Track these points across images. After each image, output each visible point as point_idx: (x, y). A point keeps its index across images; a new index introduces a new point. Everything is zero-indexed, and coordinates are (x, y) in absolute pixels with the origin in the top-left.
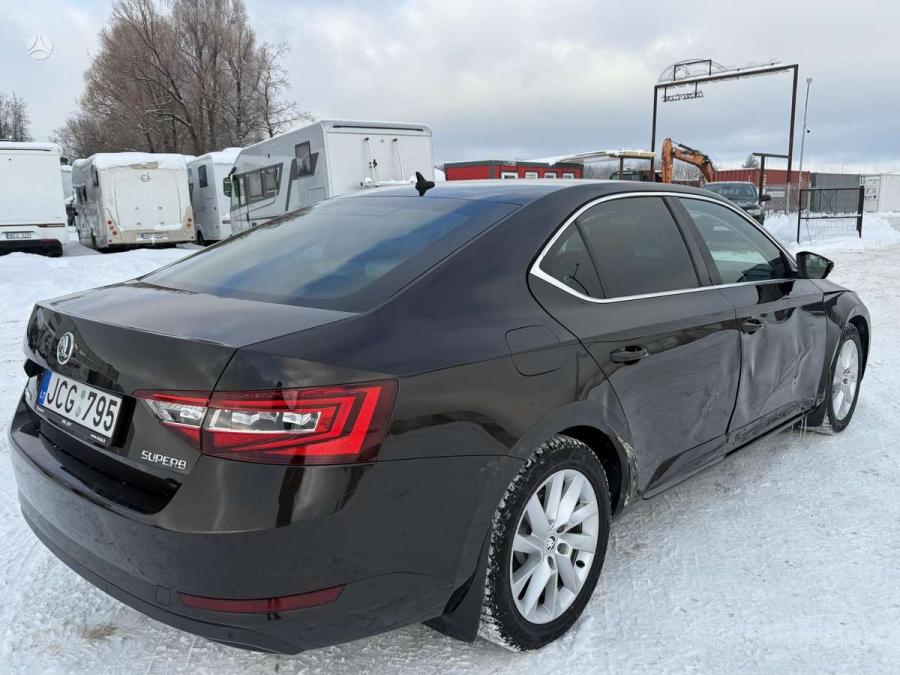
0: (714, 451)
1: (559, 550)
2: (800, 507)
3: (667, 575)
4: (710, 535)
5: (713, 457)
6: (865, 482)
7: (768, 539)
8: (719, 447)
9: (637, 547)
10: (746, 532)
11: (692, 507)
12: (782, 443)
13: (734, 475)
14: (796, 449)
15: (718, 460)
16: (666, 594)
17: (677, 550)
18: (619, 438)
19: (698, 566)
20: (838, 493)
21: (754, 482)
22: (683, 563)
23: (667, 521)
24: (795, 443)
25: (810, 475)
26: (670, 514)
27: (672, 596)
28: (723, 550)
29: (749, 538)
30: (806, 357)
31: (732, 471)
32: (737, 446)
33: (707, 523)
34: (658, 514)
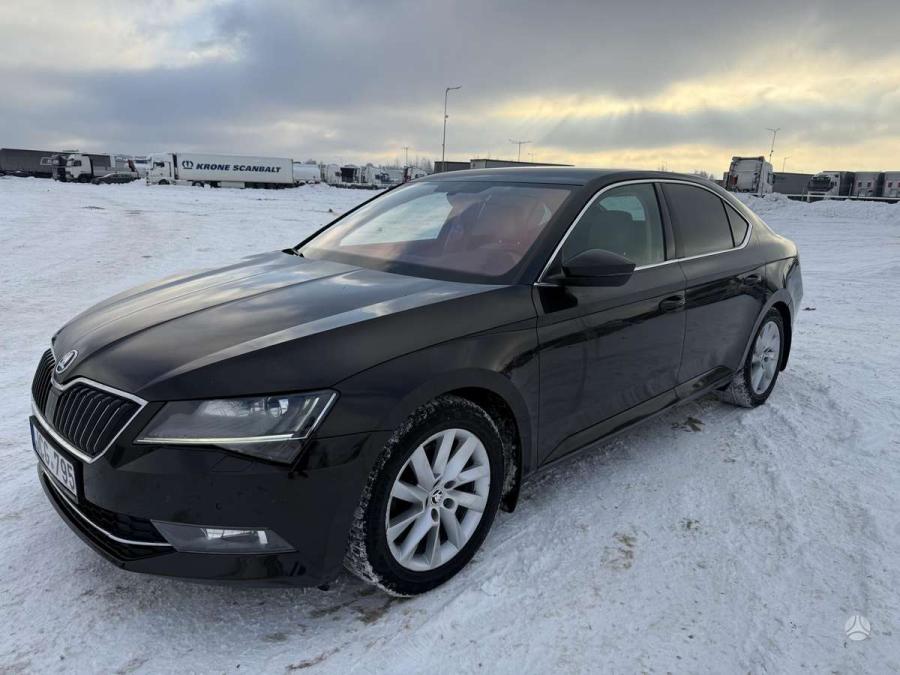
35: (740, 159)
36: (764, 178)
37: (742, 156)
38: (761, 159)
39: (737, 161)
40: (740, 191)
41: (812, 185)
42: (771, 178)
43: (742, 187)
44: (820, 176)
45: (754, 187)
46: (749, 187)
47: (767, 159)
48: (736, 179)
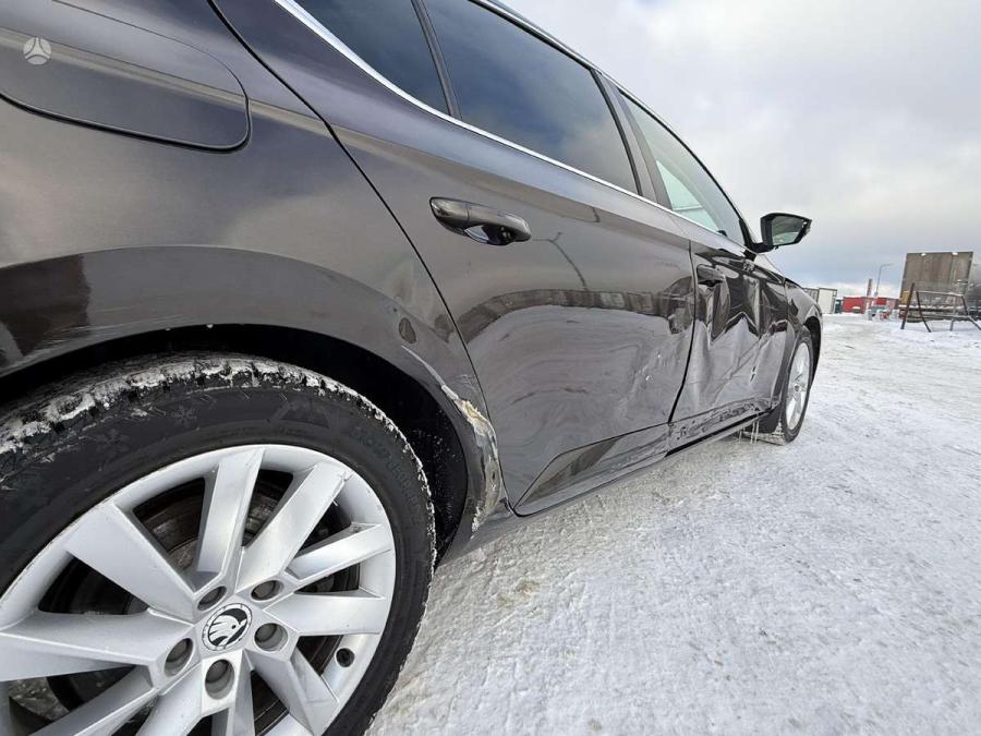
0: (651, 444)
1: (257, 639)
2: (764, 531)
3: (555, 652)
4: (638, 571)
5: (648, 453)
6: (838, 500)
7: (727, 584)
8: (659, 440)
9: (523, 587)
10: (693, 569)
11: (619, 524)
12: (730, 450)
13: (675, 483)
14: (745, 457)
15: (655, 460)
16: (541, 706)
17: (585, 597)
18: (445, 388)
19: (612, 634)
20: (809, 514)
21: (700, 492)
22: (589, 624)
23: (579, 543)
24: (743, 451)
25: (767, 486)
26: (587, 532)
27: (551, 712)
28: (657, 600)
29: (697, 578)
30: (765, 347)
31: (673, 478)
32: (681, 443)
33: (636, 550)
34: (570, 531)
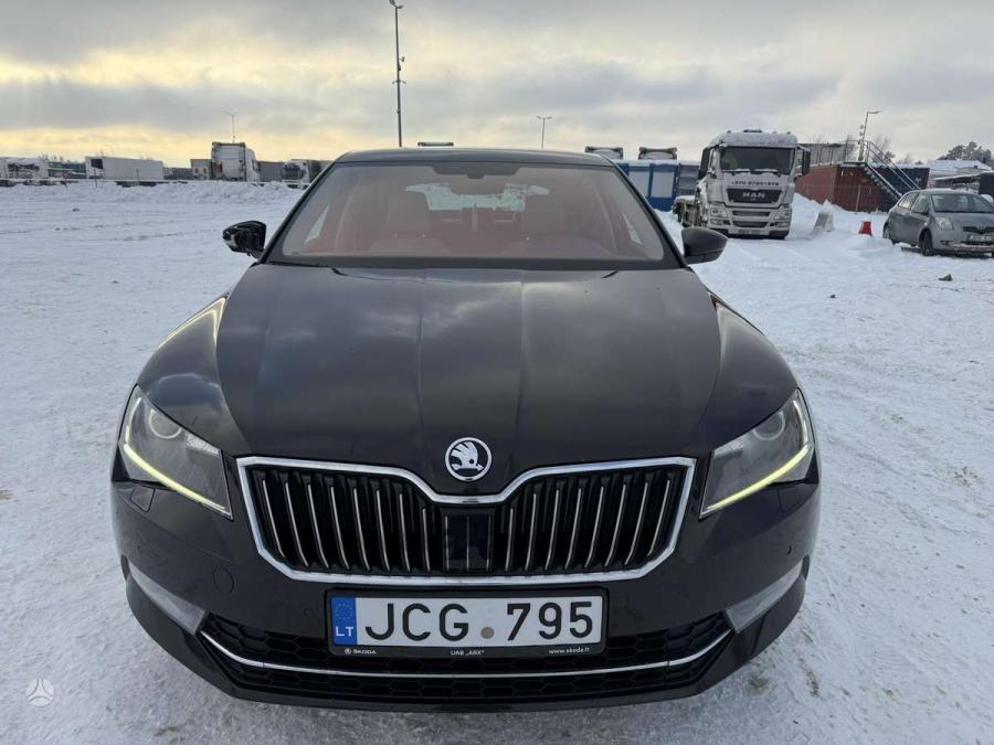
35: (220, 145)
36: (250, 167)
37: (223, 141)
38: (243, 145)
39: (217, 147)
40: (227, 179)
41: (284, 173)
42: (256, 166)
43: (230, 175)
44: (290, 164)
45: (242, 175)
46: (237, 176)
47: (248, 146)
48: (221, 166)
